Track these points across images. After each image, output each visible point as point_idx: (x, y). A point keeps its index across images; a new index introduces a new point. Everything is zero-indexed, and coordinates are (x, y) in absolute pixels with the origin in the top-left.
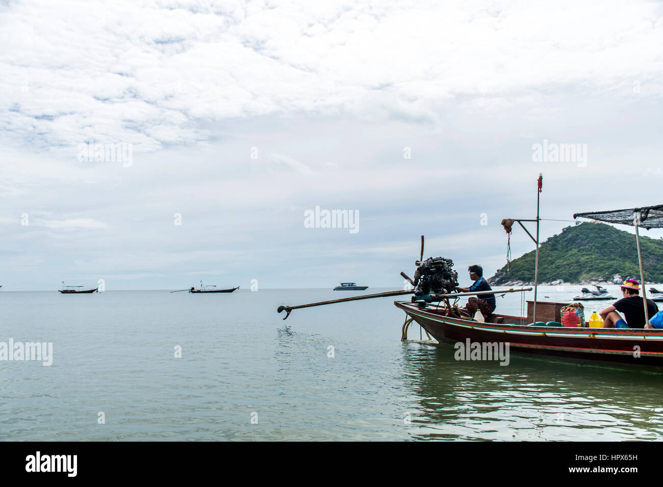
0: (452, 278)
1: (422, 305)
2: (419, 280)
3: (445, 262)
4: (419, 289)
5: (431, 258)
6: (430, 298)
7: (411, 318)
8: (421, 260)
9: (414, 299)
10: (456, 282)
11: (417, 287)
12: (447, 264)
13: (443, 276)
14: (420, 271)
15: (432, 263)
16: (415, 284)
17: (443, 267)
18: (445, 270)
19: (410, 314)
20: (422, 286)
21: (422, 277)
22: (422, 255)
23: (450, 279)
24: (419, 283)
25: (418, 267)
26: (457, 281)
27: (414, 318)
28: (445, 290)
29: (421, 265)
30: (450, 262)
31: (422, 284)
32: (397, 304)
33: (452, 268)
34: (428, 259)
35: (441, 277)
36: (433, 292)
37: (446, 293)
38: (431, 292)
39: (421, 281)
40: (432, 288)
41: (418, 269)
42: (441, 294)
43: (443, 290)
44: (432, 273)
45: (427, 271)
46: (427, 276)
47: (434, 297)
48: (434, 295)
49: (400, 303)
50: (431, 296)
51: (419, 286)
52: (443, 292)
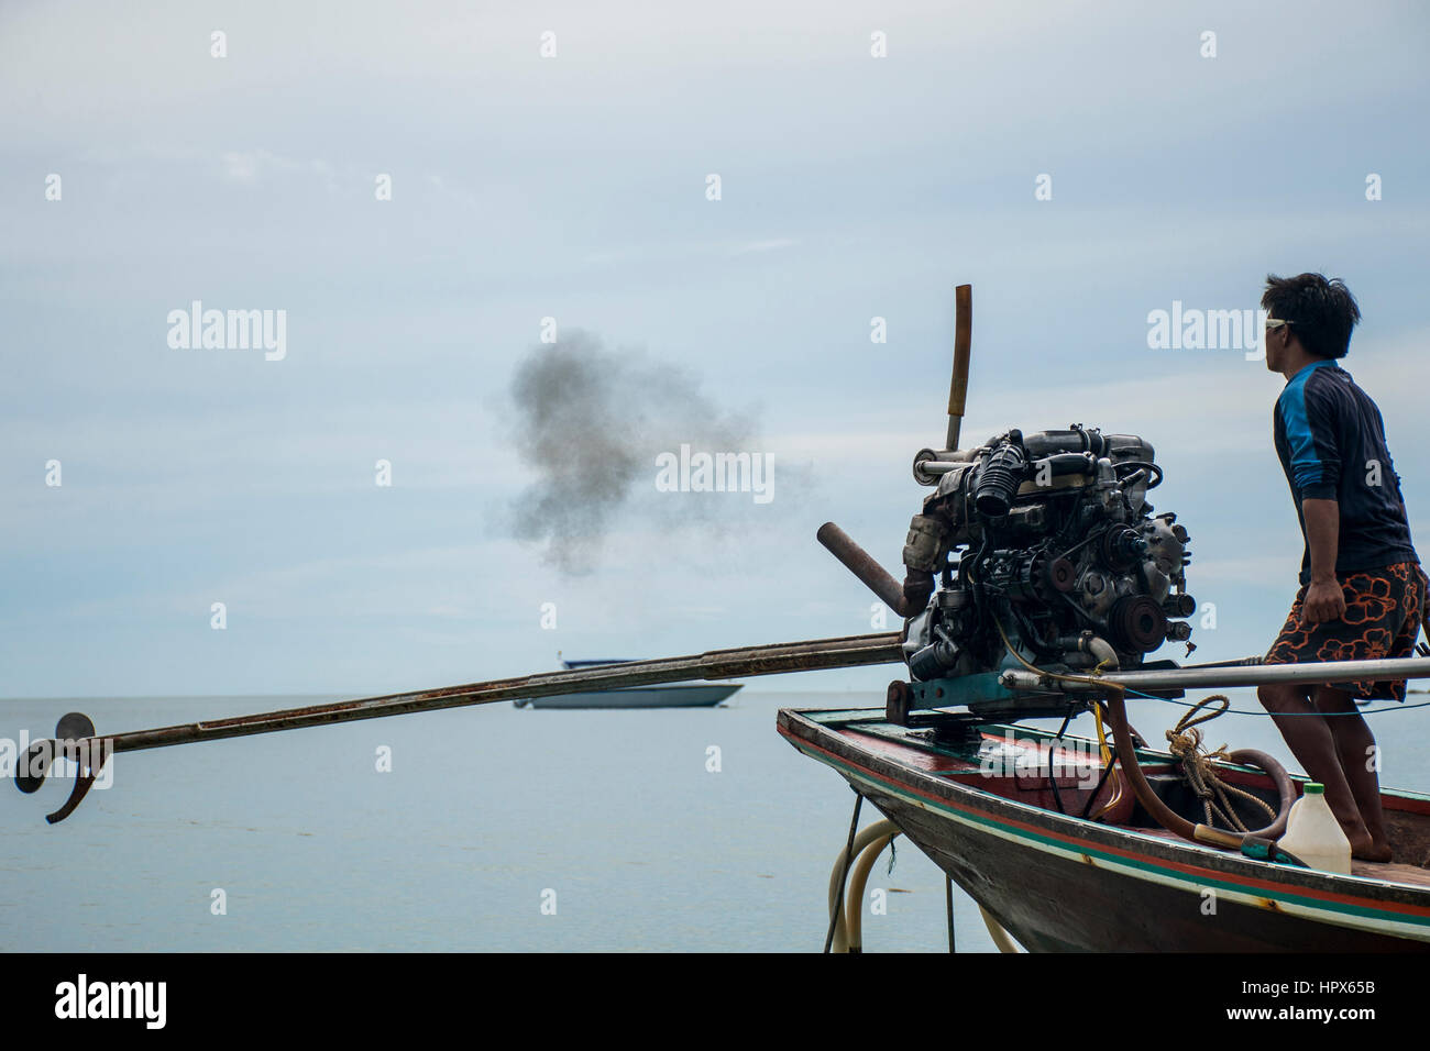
0: (1150, 566)
1: (953, 741)
2: (938, 578)
3: (1105, 461)
4: (935, 638)
5: (1015, 438)
6: (1006, 693)
7: (883, 818)
8: (953, 444)
9: (901, 701)
10: (1174, 590)
11: (921, 622)
12: (1120, 472)
13: (1089, 556)
14: (944, 518)
15: (1016, 472)
16: (910, 602)
17: (1088, 493)
18: (1100, 515)
19: (873, 797)
20: (955, 616)
21: (954, 557)
22: (957, 411)
23: (1138, 571)
24: (934, 595)
25: (932, 490)
26: (1180, 582)
27: (900, 820)
28: (1100, 645)
29: (951, 479)
30: (1137, 463)
31: (952, 601)
32: (792, 728)
33: (1150, 496)
34: (995, 445)
35: (1075, 559)
36: (1027, 656)
37: (1110, 669)
38: (1011, 655)
39: (947, 582)
40: (1023, 631)
41: (930, 507)
42: (1080, 668)
43: (1087, 649)
44: (1020, 536)
45: (986, 522)
46: (989, 553)
47: (1028, 689)
48: (1028, 677)
49: (812, 723)
50: (1011, 681)
51: (936, 618)
52: (1092, 662)
